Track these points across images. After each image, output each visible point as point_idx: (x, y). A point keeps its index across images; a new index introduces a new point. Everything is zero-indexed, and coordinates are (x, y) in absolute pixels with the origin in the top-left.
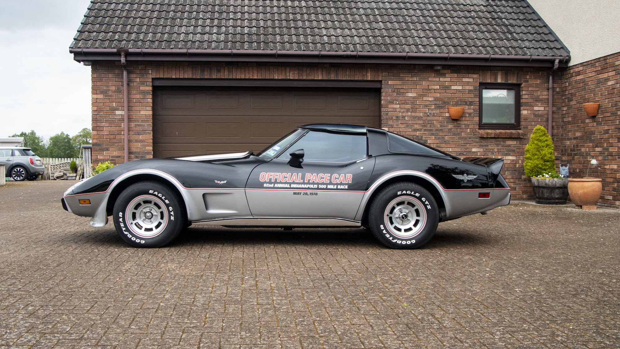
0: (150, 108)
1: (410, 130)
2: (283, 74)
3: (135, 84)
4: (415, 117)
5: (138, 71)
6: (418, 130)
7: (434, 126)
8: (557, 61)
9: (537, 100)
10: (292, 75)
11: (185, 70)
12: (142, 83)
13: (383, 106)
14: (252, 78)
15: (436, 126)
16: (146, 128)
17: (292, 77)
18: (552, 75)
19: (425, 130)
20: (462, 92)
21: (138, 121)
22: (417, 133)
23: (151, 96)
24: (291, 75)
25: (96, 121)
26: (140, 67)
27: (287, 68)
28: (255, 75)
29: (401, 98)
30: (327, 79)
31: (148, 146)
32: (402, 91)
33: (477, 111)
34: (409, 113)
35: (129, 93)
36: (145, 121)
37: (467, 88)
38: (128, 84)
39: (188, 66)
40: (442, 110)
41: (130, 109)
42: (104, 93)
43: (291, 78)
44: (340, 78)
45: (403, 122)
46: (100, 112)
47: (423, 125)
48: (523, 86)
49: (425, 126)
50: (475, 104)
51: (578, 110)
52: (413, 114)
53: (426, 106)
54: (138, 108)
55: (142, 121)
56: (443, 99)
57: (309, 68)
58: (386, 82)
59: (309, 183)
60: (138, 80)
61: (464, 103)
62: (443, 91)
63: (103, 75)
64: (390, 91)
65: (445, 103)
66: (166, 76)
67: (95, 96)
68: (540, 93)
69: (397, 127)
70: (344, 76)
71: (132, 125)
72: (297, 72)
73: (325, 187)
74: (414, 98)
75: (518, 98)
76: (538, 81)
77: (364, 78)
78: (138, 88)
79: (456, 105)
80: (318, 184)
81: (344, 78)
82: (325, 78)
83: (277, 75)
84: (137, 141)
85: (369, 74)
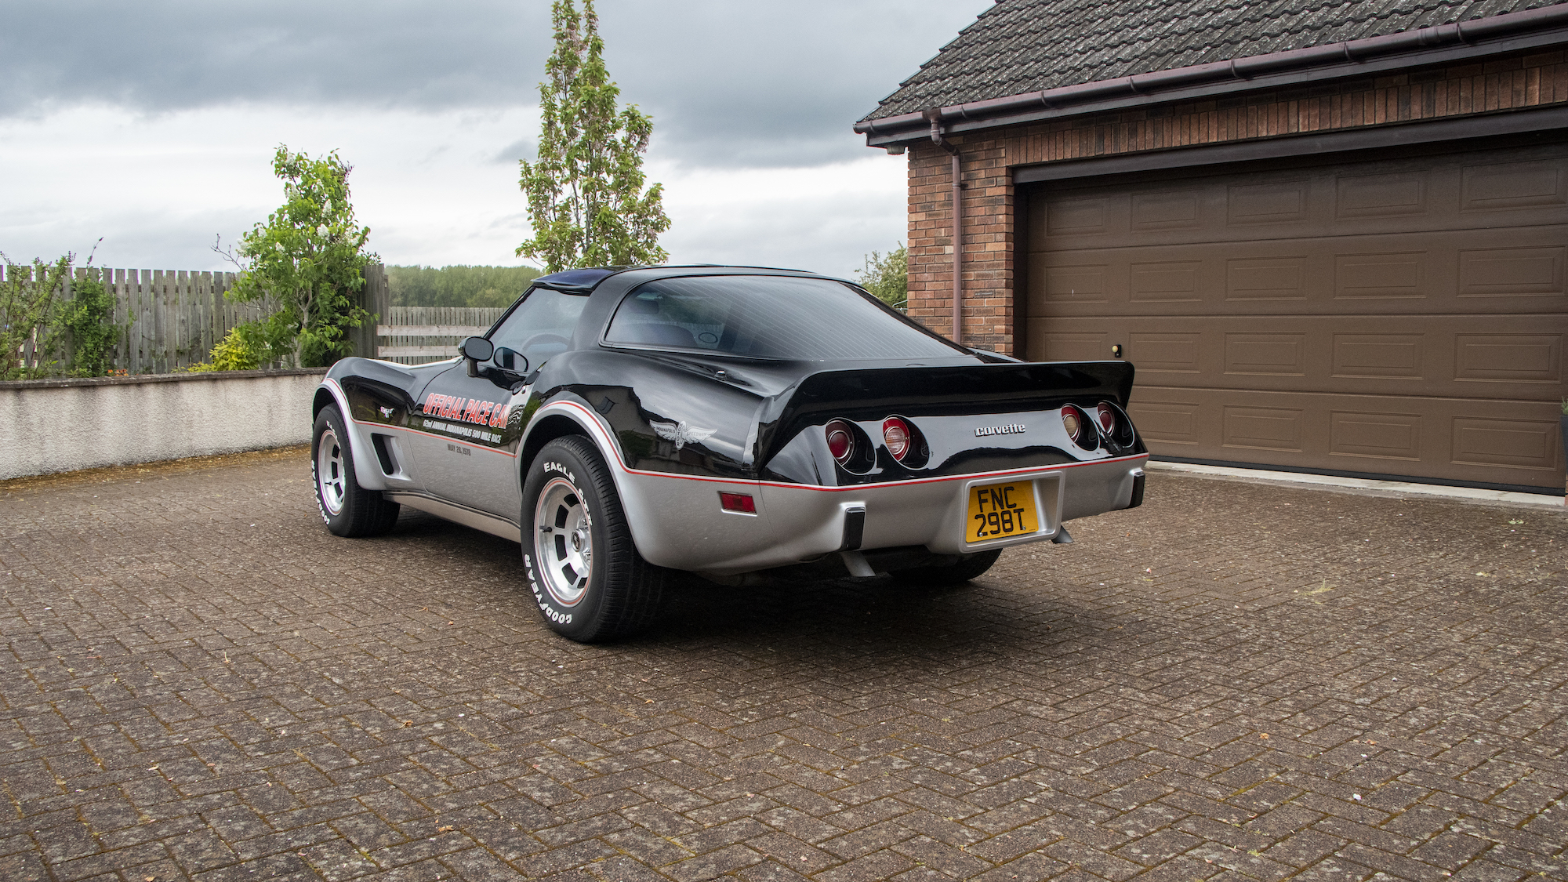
0: (1004, 237)
2: (1281, 120)
3: (978, 183)
5: (984, 155)
11: (1066, 141)
12: (991, 180)
14: (1206, 141)
16: (996, 281)
17: (1304, 127)
21: (982, 267)
23: (1003, 209)
24: (1301, 121)
25: (915, 269)
26: (986, 144)
27: (1291, 103)
28: (1212, 132)
30: (1400, 119)
31: (998, 322)
35: (964, 205)
36: (993, 265)
38: (963, 186)
39: (1071, 130)
41: (968, 241)
42: (927, 208)
43: (1301, 131)
44: (1440, 113)
46: (919, 251)
54: (982, 238)
55: (988, 266)
59: (465, 423)
60: (982, 174)
63: (926, 172)
66: (1031, 160)
67: (914, 217)
70: (1452, 103)
71: (968, 276)
73: (479, 435)
77: (1519, 101)
78: (982, 192)
81: (1453, 109)
82: (1393, 119)
84: (981, 312)
85: (1537, 87)
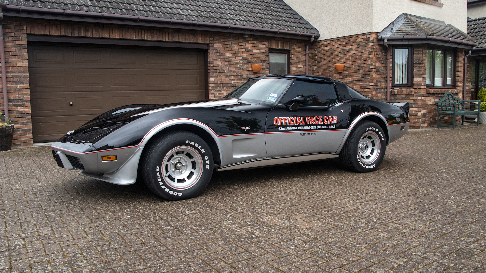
0: (26, 61)
1: (228, 80)
2: (139, 35)
3: (10, 38)
4: (231, 71)
5: (13, 27)
6: (233, 80)
7: (243, 77)
8: (313, 37)
9: (300, 61)
10: (146, 37)
11: (58, 28)
12: (18, 38)
13: (211, 63)
14: (115, 37)
15: (244, 77)
16: (23, 78)
18: (308, 45)
19: (237, 80)
20: (259, 54)
21: (15, 72)
22: (233, 82)
23: (26, 50)
26: (14, 23)
27: (142, 31)
28: (117, 35)
29: (222, 57)
30: (172, 41)
31: (26, 95)
32: (222, 51)
33: (268, 67)
34: (227, 68)
35: (5, 47)
36: (22, 72)
37: (262, 51)
38: (4, 38)
39: (60, 25)
40: (247, 66)
43: (145, 39)
44: (181, 40)
45: (224, 74)
47: (236, 76)
48: (292, 51)
49: (237, 77)
50: (266, 62)
51: (326, 68)
52: (230, 69)
53: (238, 63)
54: (14, 61)
55: (19, 72)
56: (247, 58)
57: (159, 32)
58: (212, 44)
59: (310, 125)
60: (13, 35)
61: (260, 62)
62: (248, 53)
64: (215, 52)
65: (249, 61)
66: (40, 33)
68: (301, 56)
69: (220, 77)
70: (184, 39)
71: (9, 76)
72: (150, 35)
73: (320, 127)
74: (230, 57)
75: (289, 59)
76: (300, 49)
77: (198, 41)
78: (13, 42)
79: (256, 62)
80: (316, 125)
81: (184, 40)
82: (170, 40)
83: (135, 36)
84: (15, 91)
85: (201, 39)
